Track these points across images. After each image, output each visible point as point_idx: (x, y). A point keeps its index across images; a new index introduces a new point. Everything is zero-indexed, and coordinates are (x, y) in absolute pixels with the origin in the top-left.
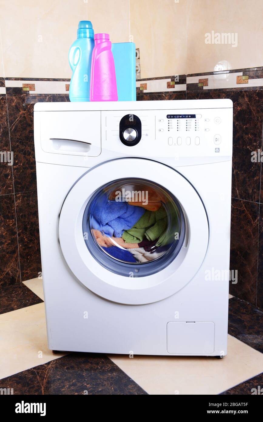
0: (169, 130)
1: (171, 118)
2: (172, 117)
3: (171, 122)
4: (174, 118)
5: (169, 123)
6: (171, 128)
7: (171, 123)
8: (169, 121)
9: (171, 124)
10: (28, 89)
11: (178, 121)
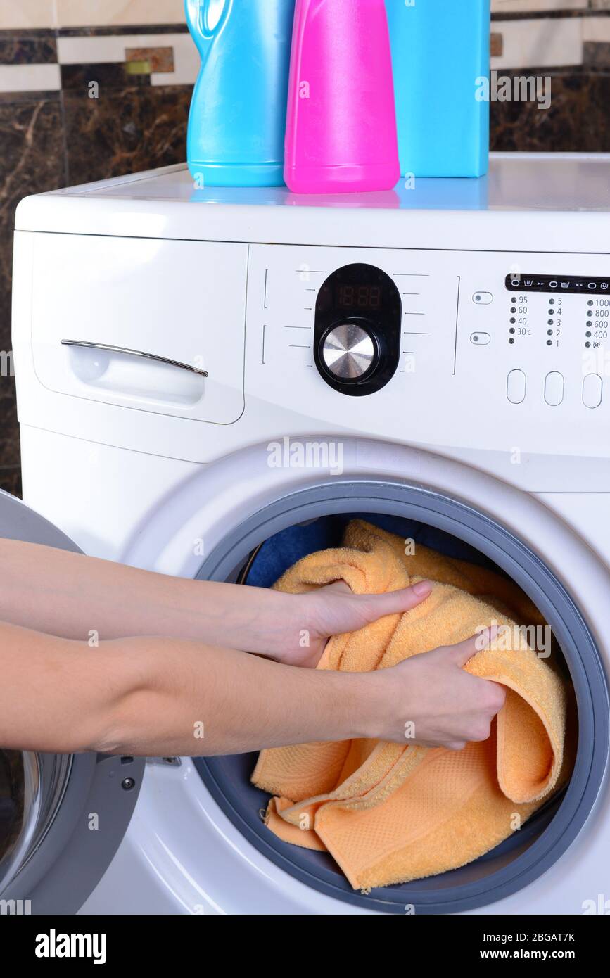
0: (511, 341)
1: (521, 288)
2: (528, 283)
3: (523, 305)
4: (534, 288)
5: (513, 310)
6: (522, 332)
7: (524, 310)
8: (514, 300)
9: (523, 316)
10: (146, 68)
11: (552, 302)
